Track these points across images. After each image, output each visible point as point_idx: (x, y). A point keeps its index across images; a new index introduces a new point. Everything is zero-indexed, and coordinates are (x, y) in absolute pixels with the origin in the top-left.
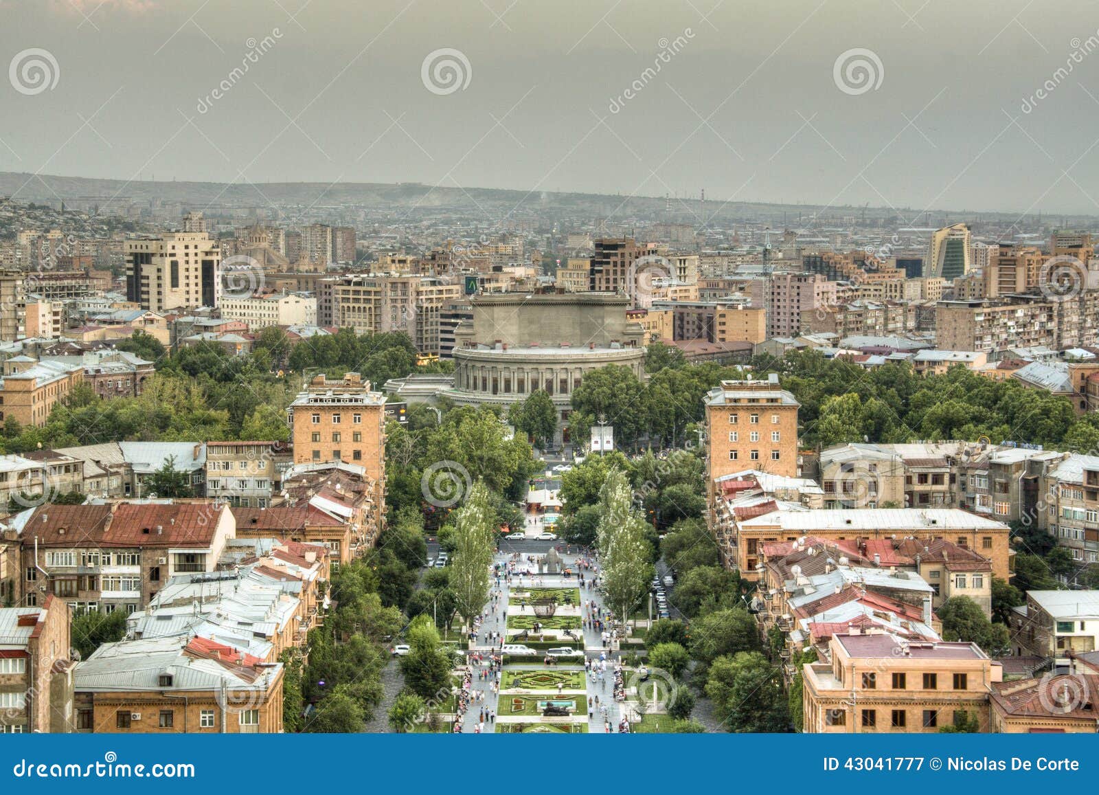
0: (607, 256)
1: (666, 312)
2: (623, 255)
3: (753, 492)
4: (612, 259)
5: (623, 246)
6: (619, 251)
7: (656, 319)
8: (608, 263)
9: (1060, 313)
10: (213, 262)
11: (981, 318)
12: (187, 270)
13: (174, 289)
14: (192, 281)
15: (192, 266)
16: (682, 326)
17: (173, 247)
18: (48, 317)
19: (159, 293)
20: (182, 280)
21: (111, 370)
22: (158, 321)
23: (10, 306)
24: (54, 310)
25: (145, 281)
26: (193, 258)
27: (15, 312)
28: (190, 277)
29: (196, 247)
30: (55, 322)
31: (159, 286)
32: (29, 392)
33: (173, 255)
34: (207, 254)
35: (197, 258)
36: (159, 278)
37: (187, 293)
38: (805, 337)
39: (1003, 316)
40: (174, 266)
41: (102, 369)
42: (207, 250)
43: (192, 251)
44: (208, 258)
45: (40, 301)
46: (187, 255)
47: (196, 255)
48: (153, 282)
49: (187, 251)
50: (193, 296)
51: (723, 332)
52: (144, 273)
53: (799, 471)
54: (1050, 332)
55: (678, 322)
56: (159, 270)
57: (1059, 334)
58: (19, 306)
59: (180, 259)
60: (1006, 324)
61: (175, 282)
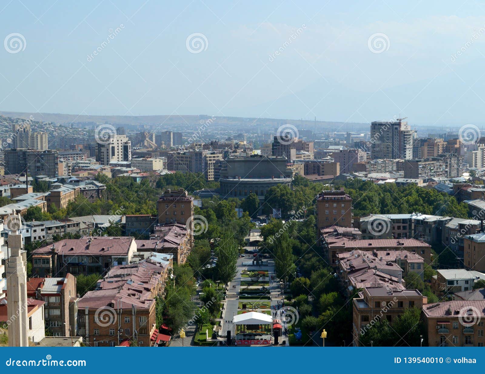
1: (301, 164)
3: (334, 233)
7: (297, 167)
9: (450, 164)
10: (128, 146)
11: (421, 166)
12: (118, 149)
13: (113, 157)
14: (120, 153)
15: (120, 148)
16: (307, 170)
17: (113, 141)
18: (66, 169)
19: (108, 158)
20: (116, 153)
21: (90, 188)
22: (107, 169)
23: (53, 164)
24: (69, 165)
25: (102, 154)
26: (120, 145)
27: (55, 166)
28: (119, 152)
29: (121, 140)
30: (69, 170)
31: (108, 155)
32: (60, 196)
33: (113, 144)
34: (125, 143)
35: (122, 145)
36: (108, 153)
37: (118, 158)
38: (355, 174)
39: (429, 165)
40: (113, 148)
41: (86, 188)
42: (125, 142)
43: (120, 142)
44: (126, 145)
45: (63, 162)
46: (118, 144)
47: (121, 143)
48: (105, 154)
49: (118, 142)
50: (120, 159)
51: (323, 172)
52: (102, 151)
53: (352, 225)
54: (447, 171)
55: (306, 168)
56: (108, 150)
57: (450, 172)
58: (56, 164)
59: (115, 145)
60: (430, 168)
61: (113, 154)
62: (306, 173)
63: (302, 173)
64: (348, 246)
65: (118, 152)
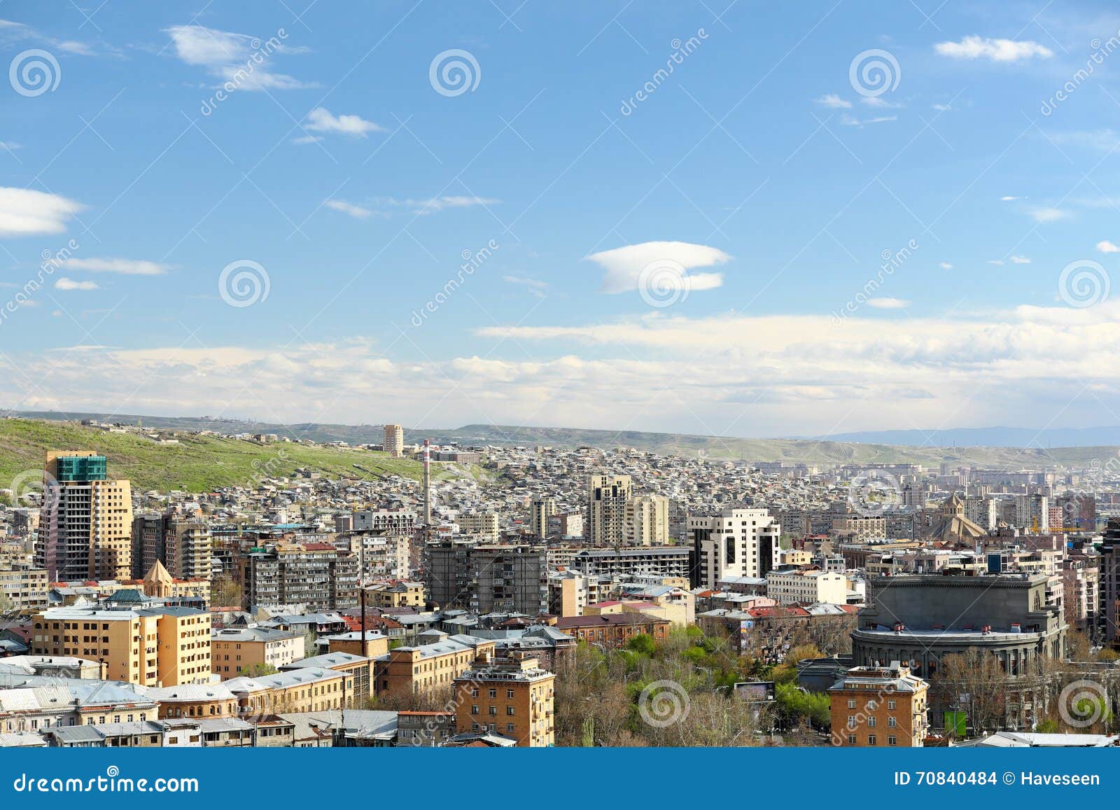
10: (770, 538)
12: (744, 546)
13: (730, 565)
14: (750, 557)
15: (750, 542)
17: (730, 524)
18: (584, 593)
19: (716, 569)
20: (738, 556)
21: (530, 644)
22: (685, 597)
23: (534, 582)
24: (590, 585)
25: (704, 557)
26: (750, 535)
27: (539, 587)
28: (748, 553)
29: (754, 523)
30: (592, 597)
31: (716, 561)
32: (411, 663)
33: (731, 531)
34: (765, 530)
35: (754, 534)
36: (716, 554)
37: (744, 568)
40: (731, 541)
41: (521, 644)
42: (765, 526)
43: (749, 527)
44: (767, 534)
45: (577, 577)
46: (744, 531)
47: (754, 531)
48: (711, 557)
49: (744, 527)
50: (750, 572)
52: (703, 549)
56: (716, 546)
58: (542, 581)
59: (737, 535)
61: (731, 559)
65: (744, 553)
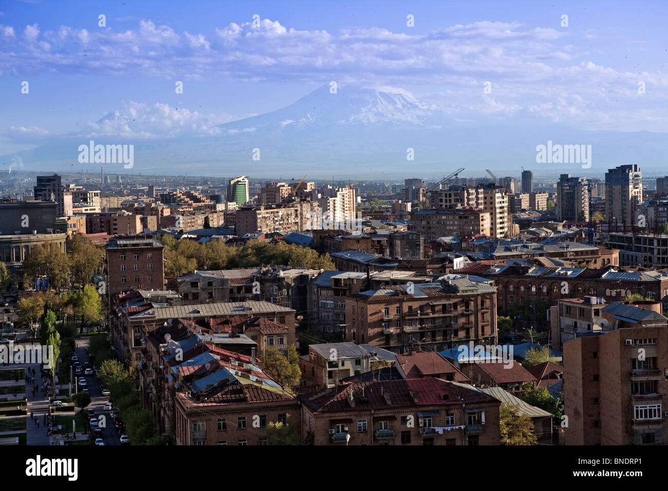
0: (45, 186)
1: (82, 218)
2: (54, 185)
3: (137, 299)
4: (48, 188)
5: (54, 180)
6: (52, 183)
7: (75, 222)
8: (46, 190)
9: (301, 214)
11: (260, 216)
16: (91, 226)
38: (163, 230)
39: (272, 215)
51: (116, 229)
53: (165, 287)
54: (296, 223)
55: (89, 225)
57: (301, 226)
60: (273, 219)
62: (90, 230)
63: (83, 230)
64: (161, 317)
